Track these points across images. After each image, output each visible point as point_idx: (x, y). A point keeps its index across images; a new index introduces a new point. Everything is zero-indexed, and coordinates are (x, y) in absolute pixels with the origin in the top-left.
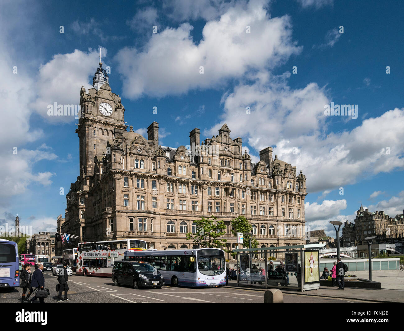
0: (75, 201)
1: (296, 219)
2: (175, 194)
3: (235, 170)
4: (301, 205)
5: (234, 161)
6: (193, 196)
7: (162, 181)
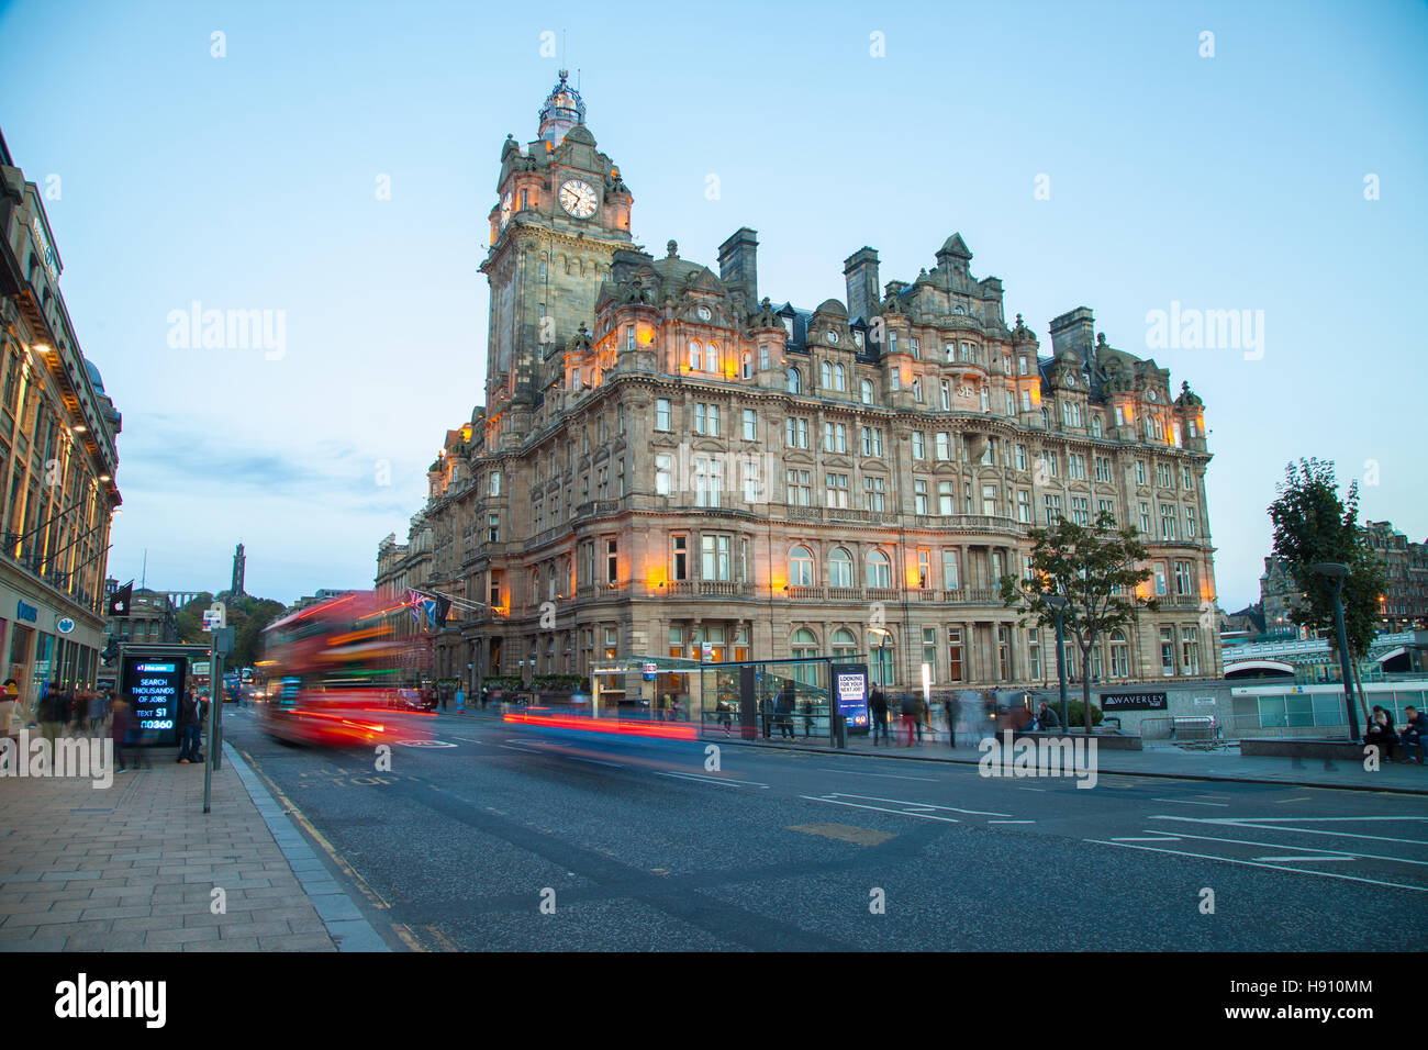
0: (462, 485)
1: (1186, 539)
2: (813, 454)
3: (994, 378)
4: (1195, 494)
5: (986, 349)
6: (869, 460)
7: (775, 411)
